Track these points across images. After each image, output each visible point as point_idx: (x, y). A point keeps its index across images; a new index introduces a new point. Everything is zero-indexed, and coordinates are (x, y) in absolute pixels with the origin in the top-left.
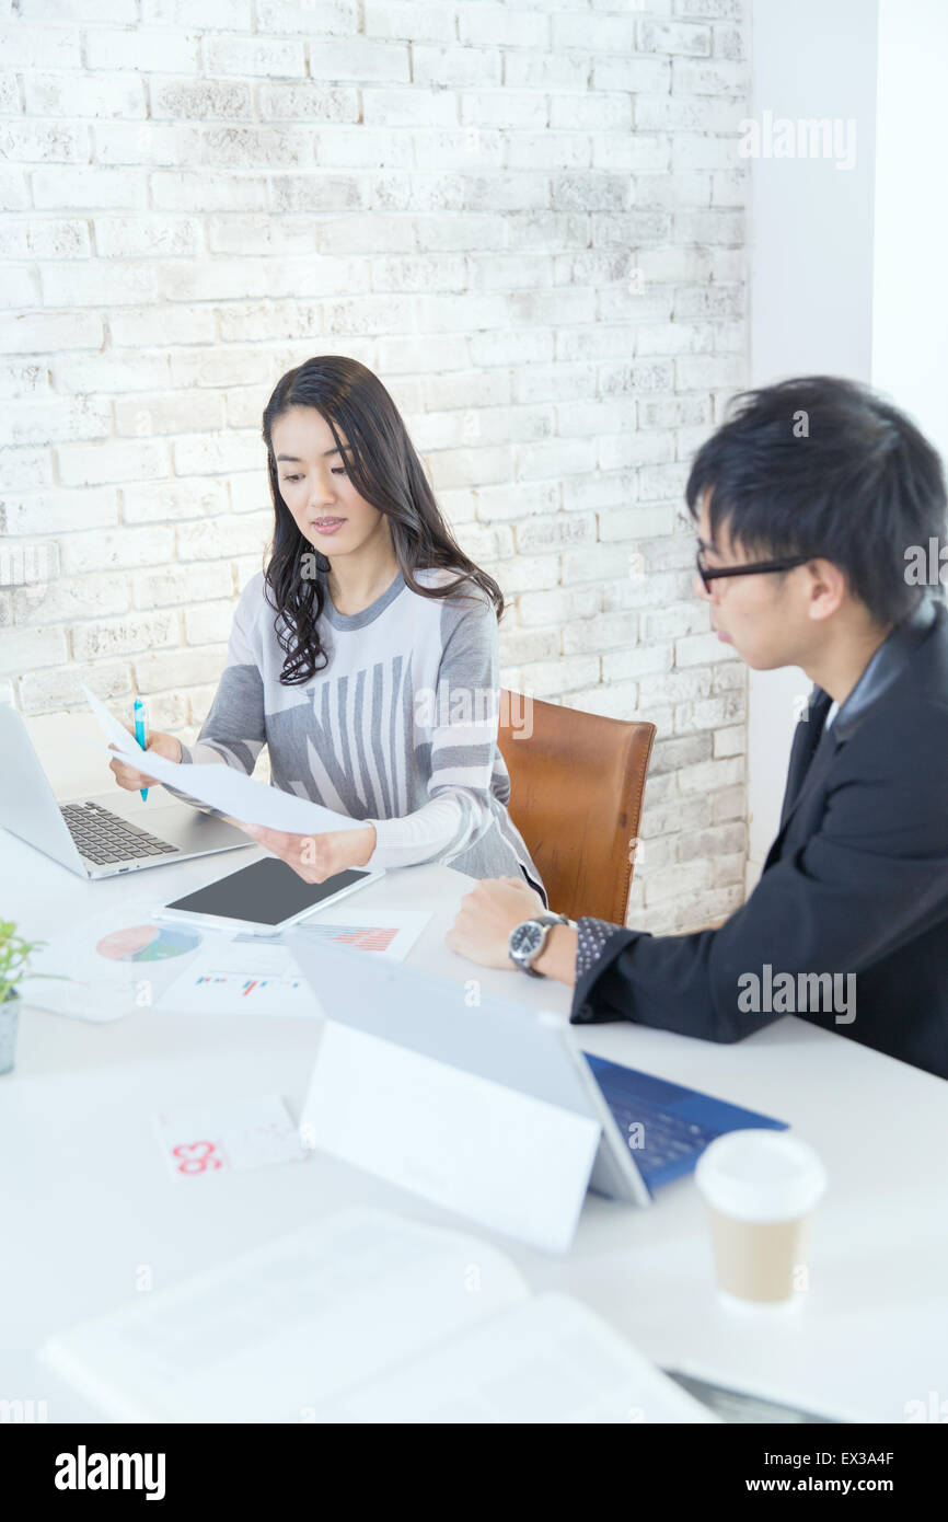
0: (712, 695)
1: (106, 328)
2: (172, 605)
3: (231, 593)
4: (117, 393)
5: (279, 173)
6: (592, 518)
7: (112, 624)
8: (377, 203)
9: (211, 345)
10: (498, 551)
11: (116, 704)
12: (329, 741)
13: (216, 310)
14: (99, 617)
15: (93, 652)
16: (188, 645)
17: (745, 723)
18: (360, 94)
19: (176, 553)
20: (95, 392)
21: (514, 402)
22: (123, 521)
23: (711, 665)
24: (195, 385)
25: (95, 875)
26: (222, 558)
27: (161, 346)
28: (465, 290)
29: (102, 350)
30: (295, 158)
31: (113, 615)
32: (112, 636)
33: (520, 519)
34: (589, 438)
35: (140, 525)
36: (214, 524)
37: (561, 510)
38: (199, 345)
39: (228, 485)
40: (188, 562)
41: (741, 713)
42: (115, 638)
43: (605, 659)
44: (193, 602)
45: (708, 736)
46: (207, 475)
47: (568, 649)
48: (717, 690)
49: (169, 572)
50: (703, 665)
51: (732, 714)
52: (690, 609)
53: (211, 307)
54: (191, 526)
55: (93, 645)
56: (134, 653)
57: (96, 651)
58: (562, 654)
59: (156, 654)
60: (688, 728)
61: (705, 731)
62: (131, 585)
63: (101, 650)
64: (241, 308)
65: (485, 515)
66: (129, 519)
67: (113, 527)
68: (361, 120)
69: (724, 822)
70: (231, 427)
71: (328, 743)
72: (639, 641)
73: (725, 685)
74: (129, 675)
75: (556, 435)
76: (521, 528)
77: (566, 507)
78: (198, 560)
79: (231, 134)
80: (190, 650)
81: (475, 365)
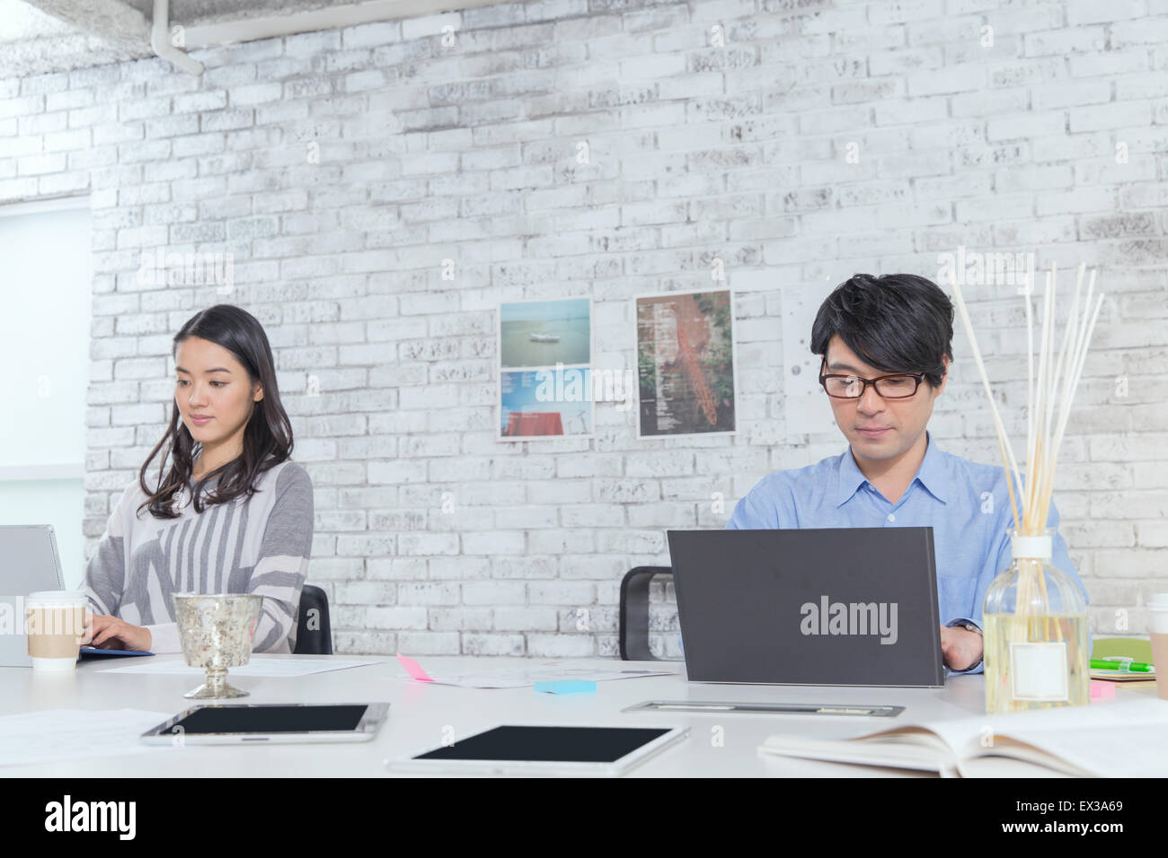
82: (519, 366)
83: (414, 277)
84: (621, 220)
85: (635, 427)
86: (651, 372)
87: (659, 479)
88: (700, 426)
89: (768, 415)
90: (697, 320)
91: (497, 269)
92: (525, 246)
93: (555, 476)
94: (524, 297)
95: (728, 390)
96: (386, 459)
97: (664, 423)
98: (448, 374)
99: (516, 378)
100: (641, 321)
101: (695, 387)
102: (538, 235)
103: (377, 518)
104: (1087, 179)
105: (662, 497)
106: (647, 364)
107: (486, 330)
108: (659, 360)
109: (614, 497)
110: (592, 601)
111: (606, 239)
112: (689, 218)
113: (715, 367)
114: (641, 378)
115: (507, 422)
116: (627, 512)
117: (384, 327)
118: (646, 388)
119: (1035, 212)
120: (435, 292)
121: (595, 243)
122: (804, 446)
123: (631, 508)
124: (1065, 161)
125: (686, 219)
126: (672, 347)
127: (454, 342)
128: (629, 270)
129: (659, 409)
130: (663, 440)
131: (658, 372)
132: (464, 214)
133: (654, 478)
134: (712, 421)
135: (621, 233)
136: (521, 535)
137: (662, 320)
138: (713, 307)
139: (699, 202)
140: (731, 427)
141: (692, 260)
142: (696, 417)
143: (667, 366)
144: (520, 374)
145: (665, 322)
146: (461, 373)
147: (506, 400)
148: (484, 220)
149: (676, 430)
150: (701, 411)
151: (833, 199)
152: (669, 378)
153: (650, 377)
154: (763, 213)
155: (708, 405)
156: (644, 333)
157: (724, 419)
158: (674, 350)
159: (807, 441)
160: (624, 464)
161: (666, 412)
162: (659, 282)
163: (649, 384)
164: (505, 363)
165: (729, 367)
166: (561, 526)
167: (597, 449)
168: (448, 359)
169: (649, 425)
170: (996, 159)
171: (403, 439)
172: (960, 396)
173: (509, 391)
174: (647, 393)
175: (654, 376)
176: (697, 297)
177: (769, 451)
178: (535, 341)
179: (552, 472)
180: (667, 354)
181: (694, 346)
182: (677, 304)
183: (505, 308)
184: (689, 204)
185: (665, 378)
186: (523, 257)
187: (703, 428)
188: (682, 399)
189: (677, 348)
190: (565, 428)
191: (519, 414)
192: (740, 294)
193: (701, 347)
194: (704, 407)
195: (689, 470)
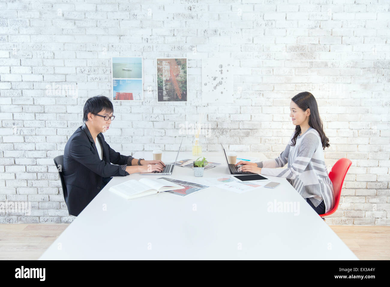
1: (274, 87)
2: (281, 136)
4: (275, 98)
5: (311, 61)
6: (379, 131)
7: (269, 138)
8: (332, 66)
9: (293, 91)
10: (353, 135)
13: (295, 85)
14: (266, 137)
15: (265, 142)
18: (330, 46)
19: (282, 127)
20: (270, 98)
21: (360, 106)
22: (273, 120)
27: (284, 91)
28: (351, 83)
29: (273, 91)
30: (314, 58)
31: (269, 137)
33: (360, 129)
34: (379, 114)
35: (276, 121)
37: (371, 129)
38: (291, 91)
40: (285, 129)
42: (269, 141)
43: (380, 161)
44: (284, 136)
47: (370, 158)
49: (281, 130)
53: (294, 84)
54: (286, 123)
56: (272, 144)
58: (368, 159)
59: (277, 145)
62: (273, 132)
64: (300, 85)
65: (351, 128)
67: (271, 121)
68: (330, 51)
74: (271, 147)
75: (371, 113)
76: (360, 131)
79: (302, 54)
80: (283, 145)
81: (351, 98)
82: (119, 78)
83: (81, 46)
84: (152, 33)
85: (156, 98)
86: (162, 82)
87: (163, 114)
88: (176, 99)
89: (197, 97)
90: (176, 67)
91: (110, 45)
92: (120, 38)
93: (131, 112)
94: (120, 56)
95: (185, 89)
96: (73, 105)
97: (165, 98)
98: (94, 79)
99: (118, 81)
100: (158, 66)
101: (175, 87)
102: (124, 36)
103: (71, 123)
104: (290, 34)
105: (164, 120)
106: (160, 80)
107: (107, 65)
108: (164, 79)
109: (149, 119)
110: (142, 150)
111: (147, 39)
112: (174, 35)
113: (181, 82)
114: (158, 84)
115: (115, 95)
116: (153, 124)
117: (71, 61)
118: (160, 87)
119: (275, 43)
120: (89, 51)
121: (144, 40)
122: (207, 106)
123: (155, 123)
124: (284, 28)
125: (173, 35)
126: (168, 75)
127: (96, 68)
128: (155, 49)
129: (164, 93)
130: (165, 103)
131: (164, 82)
132: (98, 26)
133: (162, 114)
134: (180, 98)
135: (152, 37)
136: (120, 130)
137: (165, 66)
138: (181, 63)
139: (177, 30)
140: (186, 100)
141: (175, 48)
142: (175, 96)
143: (167, 81)
144: (119, 80)
145: (166, 67)
146: (99, 79)
147: (115, 88)
148: (105, 28)
149: (169, 100)
150: (177, 95)
151: (218, 33)
152: (167, 84)
153: (161, 84)
154: (197, 35)
155: (179, 93)
156: (159, 70)
157: (184, 97)
158: (169, 76)
159: (208, 105)
160: (153, 110)
161: (166, 95)
162: (164, 54)
163: (160, 86)
164: (114, 77)
165: (186, 82)
166: (133, 127)
167: (144, 105)
168: (94, 74)
169: (161, 99)
170: (266, 25)
171: (79, 99)
172: (251, 94)
173: (116, 85)
174: (160, 89)
175: (163, 83)
176: (176, 60)
177: (197, 107)
178: (124, 70)
179: (130, 111)
180: (167, 77)
181: (175, 75)
182: (170, 62)
183: (114, 59)
184: (174, 30)
185: (166, 84)
186: (119, 42)
187: (177, 100)
188: (171, 91)
189: (170, 75)
190: (134, 98)
191: (119, 93)
192: (189, 60)
193: (177, 75)
194: (178, 94)
195: (173, 112)
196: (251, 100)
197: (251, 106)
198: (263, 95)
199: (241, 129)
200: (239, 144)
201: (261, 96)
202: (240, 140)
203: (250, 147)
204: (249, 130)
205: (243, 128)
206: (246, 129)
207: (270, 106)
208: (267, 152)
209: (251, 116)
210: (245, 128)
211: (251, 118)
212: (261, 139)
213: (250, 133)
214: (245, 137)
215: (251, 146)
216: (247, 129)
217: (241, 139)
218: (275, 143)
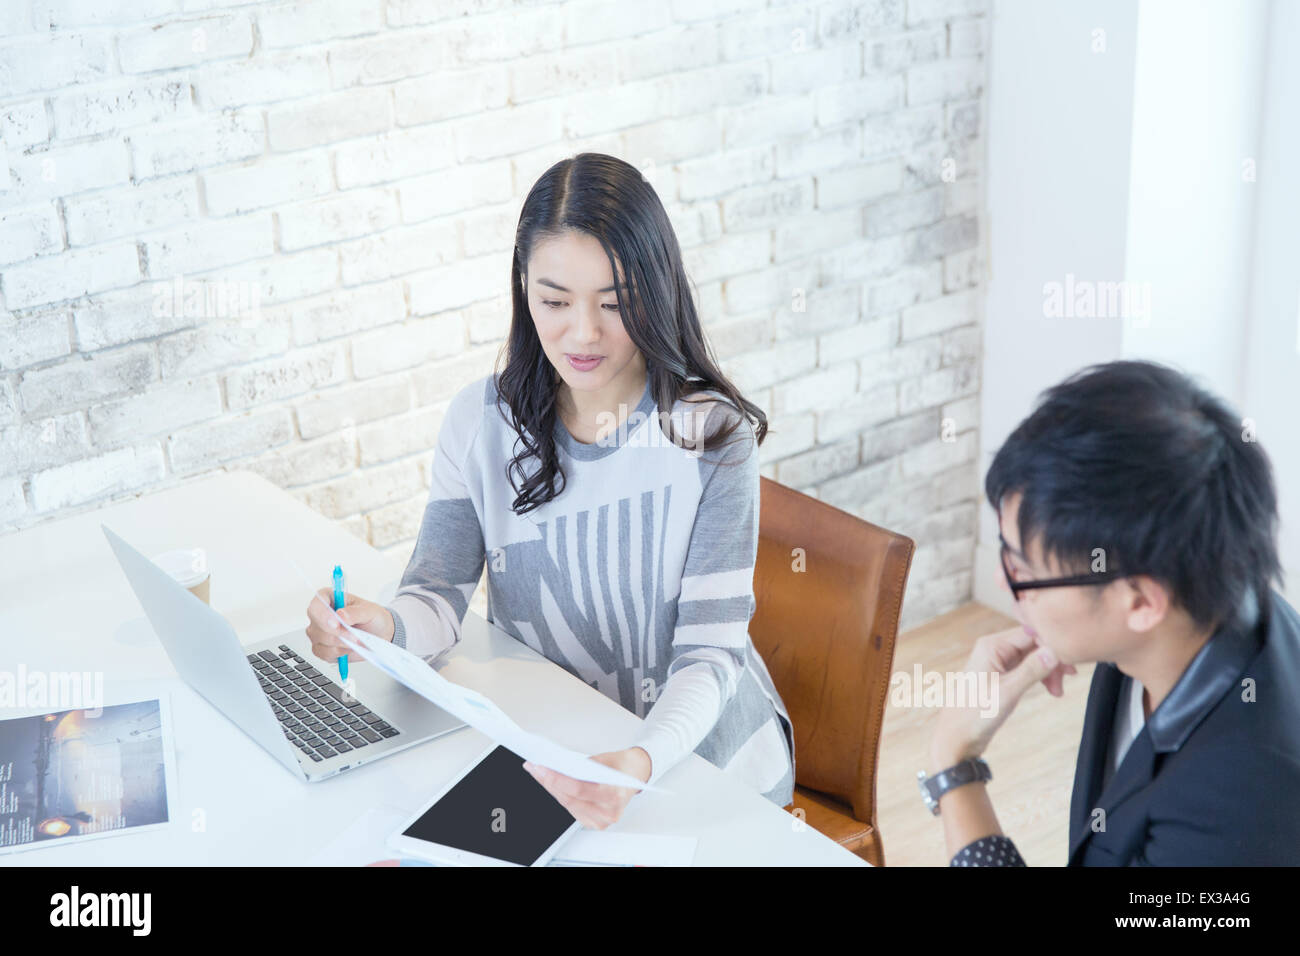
0: (942, 366)
1: (256, 29)
2: (337, 337)
3: (404, 315)
4: (270, 103)
6: (808, 184)
7: (273, 365)
9: (375, 34)
10: (702, 233)
11: (277, 454)
12: (567, 584)
14: (256, 360)
15: (249, 399)
16: (356, 379)
17: (978, 394)
19: (340, 277)
20: (244, 105)
21: (722, 59)
22: (279, 249)
23: (941, 334)
24: (359, 83)
25: (314, 778)
26: (393, 277)
27: (318, 42)
29: (253, 54)
31: (272, 356)
32: (271, 380)
33: (728, 193)
34: (806, 92)
35: (299, 251)
36: (382, 239)
37: (775, 178)
38: (361, 36)
39: (398, 193)
40: (354, 286)
41: (973, 384)
42: (274, 381)
43: (823, 340)
44: (361, 330)
45: (936, 413)
46: (373, 185)
47: (781, 334)
48: (947, 361)
49: (333, 300)
50: (932, 335)
51: (964, 385)
52: (919, 272)
54: (357, 245)
55: (250, 392)
56: (296, 395)
57: (253, 398)
58: (774, 340)
59: (320, 393)
60: (914, 406)
61: (932, 408)
62: (290, 320)
63: (258, 396)
65: (687, 194)
66: (287, 245)
67: (268, 257)
69: (952, 505)
70: (399, 126)
71: (565, 585)
72: (860, 315)
73: (956, 353)
74: (289, 418)
75: (770, 91)
76: (729, 203)
77: (781, 173)
78: (364, 283)
80: (358, 385)
81: (677, 22)
196: (128, 140)
197: (130, 185)
198: (194, 96)
199: (87, 357)
200: (90, 456)
201: (186, 104)
202: (94, 427)
203: (166, 449)
204: (143, 348)
205: (104, 342)
206: (120, 345)
207: (247, 160)
208: (269, 454)
209: (142, 250)
210: (116, 339)
211: (144, 263)
212: (224, 382)
213: (154, 361)
214: (123, 394)
215: (171, 445)
216: (131, 341)
217: (98, 418)
218: (314, 386)
